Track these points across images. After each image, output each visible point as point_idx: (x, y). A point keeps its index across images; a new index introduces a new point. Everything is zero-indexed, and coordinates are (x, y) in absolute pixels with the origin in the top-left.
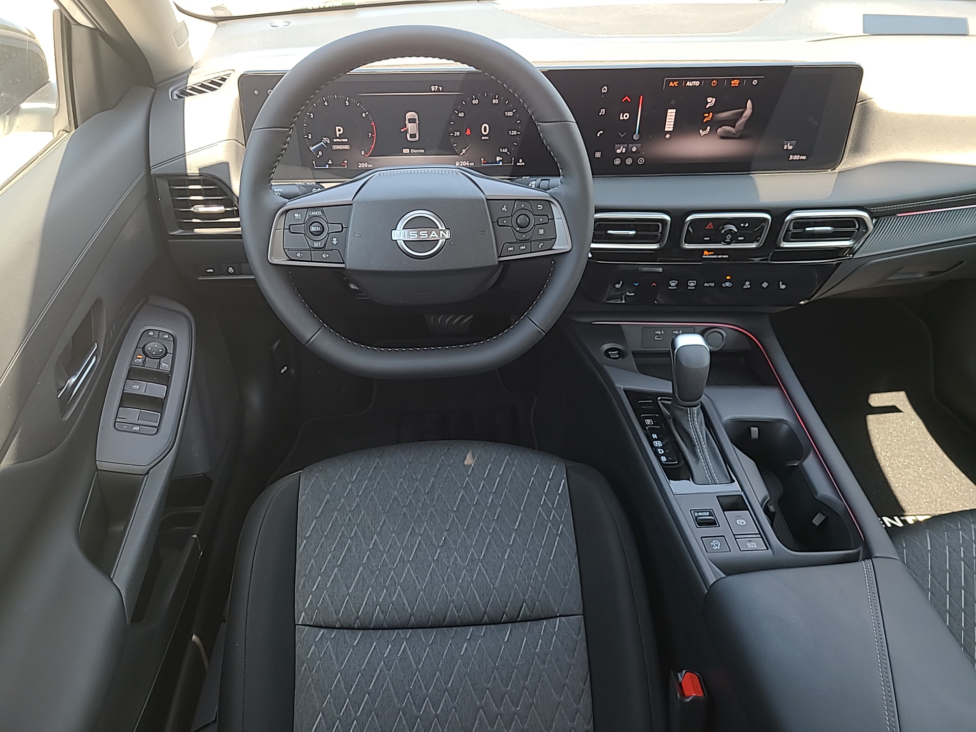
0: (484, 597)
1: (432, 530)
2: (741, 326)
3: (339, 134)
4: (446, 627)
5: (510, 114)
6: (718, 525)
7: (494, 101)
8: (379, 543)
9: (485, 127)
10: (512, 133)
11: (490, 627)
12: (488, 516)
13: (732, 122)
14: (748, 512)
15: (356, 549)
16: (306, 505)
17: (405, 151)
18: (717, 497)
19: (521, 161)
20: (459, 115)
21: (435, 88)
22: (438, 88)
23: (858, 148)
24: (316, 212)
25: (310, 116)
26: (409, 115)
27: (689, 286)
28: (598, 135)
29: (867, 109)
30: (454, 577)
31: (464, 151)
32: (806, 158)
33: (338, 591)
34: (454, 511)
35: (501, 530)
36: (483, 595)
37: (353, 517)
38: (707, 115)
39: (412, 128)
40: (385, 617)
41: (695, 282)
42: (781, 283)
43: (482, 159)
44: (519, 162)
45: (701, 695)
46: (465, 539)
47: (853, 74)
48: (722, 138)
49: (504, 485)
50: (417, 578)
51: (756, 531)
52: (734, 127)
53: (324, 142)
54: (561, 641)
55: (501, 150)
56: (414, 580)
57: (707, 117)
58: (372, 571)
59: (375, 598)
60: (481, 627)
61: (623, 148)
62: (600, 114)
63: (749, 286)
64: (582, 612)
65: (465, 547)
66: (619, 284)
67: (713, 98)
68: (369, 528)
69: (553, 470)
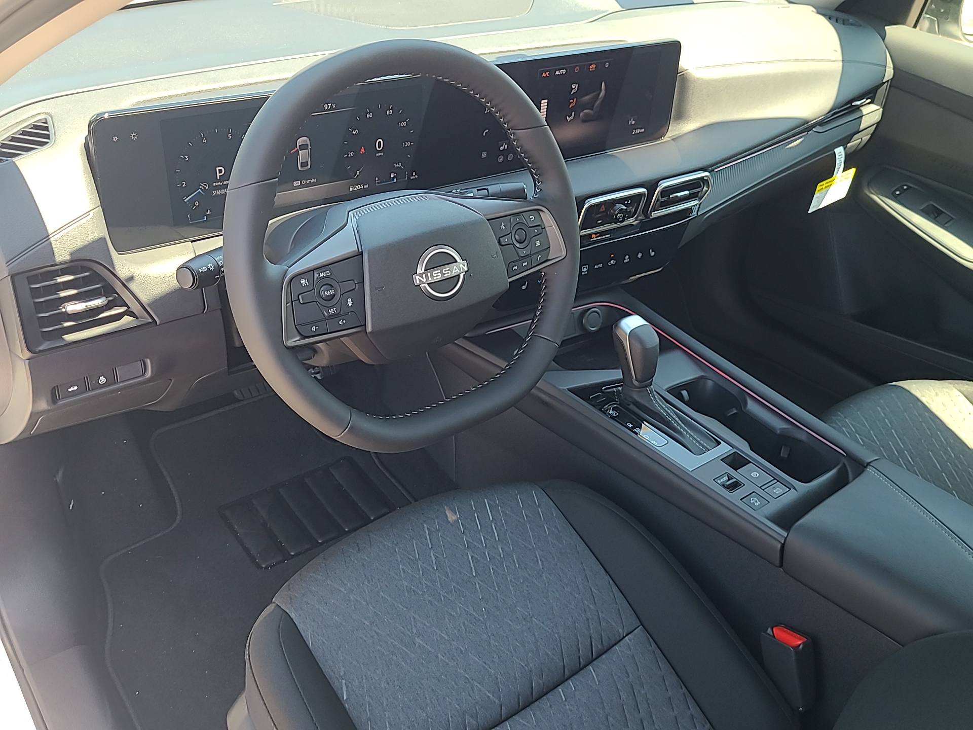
0: (556, 651)
1: (467, 607)
2: (609, 301)
3: (220, 176)
4: (536, 700)
5: (404, 124)
6: (743, 485)
7: (389, 112)
8: (425, 645)
9: (380, 142)
10: (405, 144)
11: (575, 678)
12: (509, 566)
13: (590, 105)
14: (751, 464)
15: (406, 662)
16: (319, 640)
17: (296, 184)
18: (721, 460)
19: (414, 174)
20: (354, 133)
21: (328, 106)
22: (331, 105)
23: (681, 116)
24: (325, 273)
25: (185, 158)
26: (300, 141)
27: (583, 272)
28: (484, 134)
29: (685, 79)
30: (518, 644)
31: (358, 173)
32: (645, 130)
33: (416, 718)
34: (475, 577)
35: (529, 575)
36: (554, 649)
37: (379, 629)
38: (572, 101)
39: (303, 155)
40: (477, 722)
41: (587, 266)
42: (651, 251)
43: (377, 179)
44: (413, 176)
45: (806, 640)
46: (504, 600)
47: (672, 49)
48: (584, 121)
49: (502, 529)
50: (485, 664)
51: (770, 478)
52: (592, 110)
53: (201, 189)
54: (643, 658)
55: (395, 165)
56: (484, 667)
57: (572, 102)
58: (437, 677)
59: (457, 706)
60: (566, 683)
61: (505, 144)
62: (486, 112)
63: (628, 260)
64: (640, 624)
65: (509, 608)
66: (525, 285)
67: (576, 84)
68: (402, 633)
69: (534, 495)
